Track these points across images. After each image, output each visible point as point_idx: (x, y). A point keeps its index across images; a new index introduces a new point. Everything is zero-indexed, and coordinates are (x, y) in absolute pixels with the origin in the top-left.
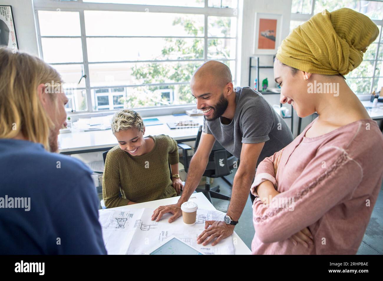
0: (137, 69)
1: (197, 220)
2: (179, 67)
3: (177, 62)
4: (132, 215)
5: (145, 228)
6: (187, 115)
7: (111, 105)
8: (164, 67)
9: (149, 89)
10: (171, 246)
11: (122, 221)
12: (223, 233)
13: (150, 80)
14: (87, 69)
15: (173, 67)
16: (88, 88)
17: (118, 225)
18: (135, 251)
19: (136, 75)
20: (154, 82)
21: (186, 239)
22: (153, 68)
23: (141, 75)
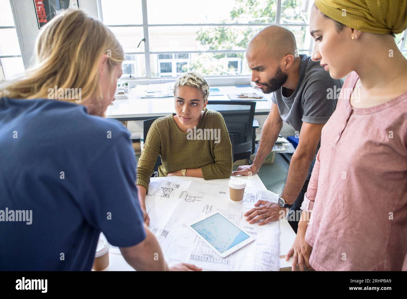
0: (203, 33)
1: (244, 198)
2: (249, 32)
3: (248, 26)
4: (179, 186)
5: (190, 199)
6: (251, 86)
7: (174, 73)
8: (232, 31)
9: (215, 57)
10: (213, 221)
11: (168, 190)
12: (274, 215)
13: (216, 47)
14: (146, 32)
15: (243, 32)
16: (147, 53)
17: (164, 194)
18: (177, 221)
19: (201, 40)
20: (220, 48)
21: (230, 216)
22: (220, 33)
23: (207, 40)
